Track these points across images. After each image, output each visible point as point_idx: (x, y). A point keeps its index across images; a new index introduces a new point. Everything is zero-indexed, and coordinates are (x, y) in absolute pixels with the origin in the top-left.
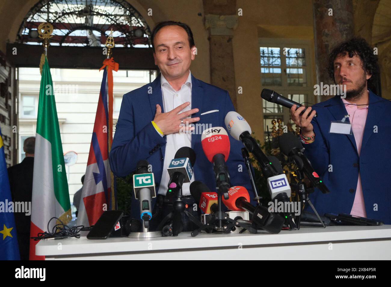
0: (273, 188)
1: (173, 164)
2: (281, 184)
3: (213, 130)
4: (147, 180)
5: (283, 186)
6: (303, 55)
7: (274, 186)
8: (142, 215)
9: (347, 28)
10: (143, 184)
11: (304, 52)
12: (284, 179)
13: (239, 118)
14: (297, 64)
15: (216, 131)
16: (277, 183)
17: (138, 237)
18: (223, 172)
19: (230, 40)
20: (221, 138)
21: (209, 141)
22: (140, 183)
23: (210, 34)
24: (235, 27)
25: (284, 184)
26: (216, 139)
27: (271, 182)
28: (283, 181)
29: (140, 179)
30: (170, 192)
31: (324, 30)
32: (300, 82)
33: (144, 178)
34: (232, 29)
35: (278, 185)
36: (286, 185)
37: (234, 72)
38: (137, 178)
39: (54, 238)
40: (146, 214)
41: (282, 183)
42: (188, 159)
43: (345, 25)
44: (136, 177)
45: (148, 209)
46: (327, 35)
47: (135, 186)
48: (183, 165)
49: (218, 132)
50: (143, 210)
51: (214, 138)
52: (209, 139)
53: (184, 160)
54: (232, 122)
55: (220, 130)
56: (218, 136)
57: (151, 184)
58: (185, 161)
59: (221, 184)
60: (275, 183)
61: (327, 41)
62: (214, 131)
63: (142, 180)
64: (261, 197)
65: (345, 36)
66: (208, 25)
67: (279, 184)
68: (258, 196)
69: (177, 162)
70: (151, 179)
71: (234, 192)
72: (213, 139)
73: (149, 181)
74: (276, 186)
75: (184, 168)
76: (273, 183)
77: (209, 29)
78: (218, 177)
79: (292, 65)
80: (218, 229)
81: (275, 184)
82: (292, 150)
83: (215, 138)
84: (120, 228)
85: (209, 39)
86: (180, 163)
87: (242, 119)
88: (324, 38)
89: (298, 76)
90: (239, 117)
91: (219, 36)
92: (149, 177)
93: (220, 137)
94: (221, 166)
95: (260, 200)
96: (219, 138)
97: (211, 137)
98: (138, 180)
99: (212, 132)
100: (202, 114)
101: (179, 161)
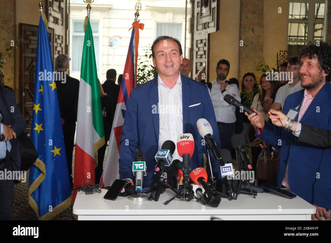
0: (223, 172)
1: (160, 154)
3: (185, 136)
4: (141, 166)
7: (223, 171)
8: (136, 189)
10: (139, 169)
12: (230, 167)
13: (205, 125)
15: (186, 137)
16: (226, 169)
17: (135, 201)
18: (186, 167)
20: (188, 143)
21: (181, 145)
22: (137, 168)
26: (185, 144)
27: (222, 168)
28: (229, 168)
29: (137, 165)
30: (155, 174)
33: (139, 165)
35: (226, 171)
38: (135, 165)
40: (139, 189)
42: (169, 151)
45: (140, 186)
47: (134, 170)
48: (165, 155)
49: (187, 139)
50: (137, 186)
51: (184, 143)
52: (181, 143)
53: (166, 152)
55: (189, 136)
56: (187, 141)
57: (143, 169)
58: (167, 153)
59: (185, 175)
60: (224, 169)
63: (138, 166)
67: (227, 170)
68: (213, 176)
69: (162, 153)
70: (144, 166)
71: (197, 173)
72: (183, 143)
73: (142, 168)
74: (224, 171)
75: (166, 158)
80: (182, 199)
81: (224, 170)
82: (239, 147)
83: (185, 143)
84: (124, 191)
86: (164, 154)
87: (206, 125)
90: (205, 124)
92: (142, 164)
93: (188, 142)
94: (186, 162)
96: (187, 143)
97: (182, 142)
98: (136, 166)
99: (184, 138)
100: (189, 107)
101: (163, 152)
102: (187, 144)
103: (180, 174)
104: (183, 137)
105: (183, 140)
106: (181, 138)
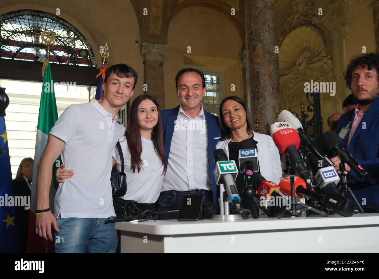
0: (326, 178)
1: (244, 154)
2: (331, 175)
3: (282, 124)
4: (230, 167)
5: (333, 176)
6: (217, 81)
7: (326, 176)
8: (232, 198)
9: (274, 59)
11: (218, 79)
12: (333, 170)
14: (212, 89)
15: (285, 125)
16: (328, 173)
18: (299, 161)
19: (161, 65)
20: (292, 132)
21: (282, 134)
22: (225, 169)
23: (145, 59)
24: (166, 54)
25: (334, 175)
26: (288, 132)
27: (323, 173)
28: (333, 172)
29: (224, 165)
30: (249, 178)
31: (255, 60)
32: (214, 103)
33: (228, 165)
34: (163, 56)
35: (329, 176)
36: (336, 176)
37: (164, 91)
38: (222, 165)
39: (138, 221)
40: (236, 198)
41: (332, 174)
43: (273, 57)
44: (220, 164)
45: (236, 193)
46: (258, 64)
47: (222, 172)
50: (232, 194)
51: (286, 131)
52: (281, 132)
54: (288, 119)
55: (288, 124)
57: (235, 170)
58: (254, 151)
59: (302, 172)
60: (326, 174)
61: (258, 69)
62: (284, 125)
63: (226, 166)
64: (315, 186)
65: (272, 65)
66: (144, 51)
67: (330, 174)
68: (313, 184)
70: (234, 166)
72: (285, 132)
73: (233, 168)
76: (325, 174)
77: (144, 55)
78: (297, 165)
79: (208, 89)
80: (293, 212)
81: (327, 175)
83: (287, 131)
85: (144, 63)
86: (250, 153)
88: (256, 66)
89: (213, 98)
91: (153, 61)
92: (232, 164)
94: (297, 155)
95: (314, 188)
96: (290, 131)
97: (282, 130)
98: (223, 167)
99: (282, 126)
101: (248, 152)
102: (291, 132)
103: (267, 186)
104: (280, 125)
105: (282, 128)
106: (277, 126)
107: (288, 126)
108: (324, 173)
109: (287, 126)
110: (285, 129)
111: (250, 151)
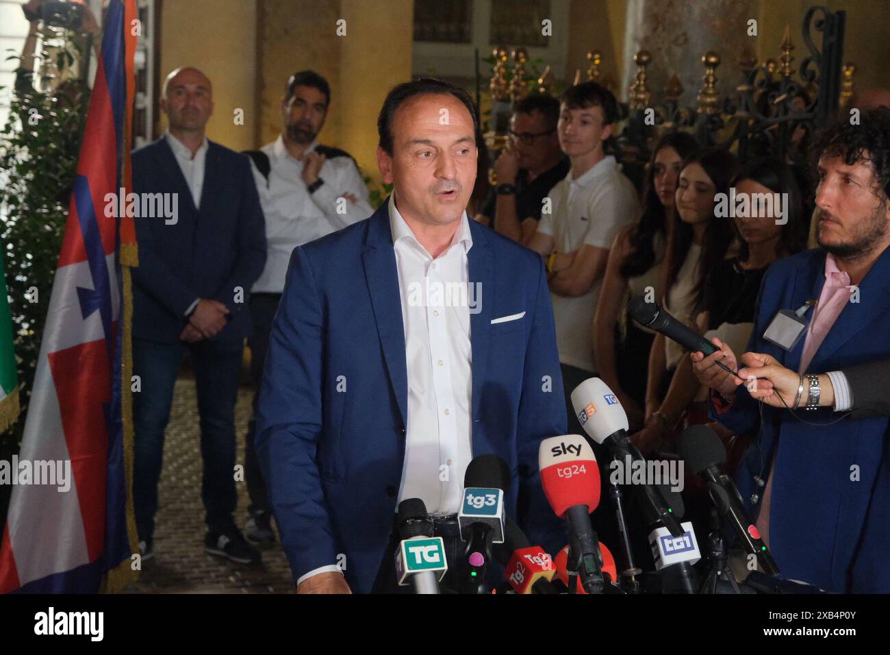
0: (667, 553)
1: (472, 504)
2: (682, 546)
3: (566, 446)
4: (431, 554)
5: (686, 549)
7: (669, 549)
10: (425, 565)
12: (688, 534)
13: (607, 399)
15: (572, 449)
16: (674, 541)
18: (590, 550)
20: (585, 471)
21: (560, 475)
22: (419, 561)
25: (689, 545)
26: (575, 473)
27: (662, 539)
28: (686, 539)
29: (416, 551)
30: (473, 577)
33: (425, 550)
35: (677, 547)
36: (692, 548)
38: (411, 550)
41: (685, 542)
42: (501, 494)
44: (407, 546)
47: (409, 569)
48: (493, 510)
51: (570, 469)
52: (559, 470)
53: (495, 496)
54: (593, 407)
55: (580, 446)
56: (579, 463)
57: (440, 564)
58: (496, 499)
59: (589, 581)
60: (670, 542)
62: (569, 448)
63: (421, 553)
64: (640, 571)
67: (678, 544)
68: (634, 566)
69: (479, 501)
70: (439, 551)
72: (567, 471)
73: (436, 558)
74: (671, 549)
75: (498, 519)
76: (667, 542)
78: (580, 559)
81: (671, 545)
83: (573, 470)
86: (487, 503)
87: (613, 403)
90: (607, 397)
92: (435, 548)
93: (583, 466)
94: (585, 535)
96: (581, 470)
97: (562, 465)
98: (413, 554)
99: (565, 453)
100: (493, 322)
101: (483, 499)
102: (581, 473)
103: (524, 565)
104: (561, 449)
105: (564, 458)
106: (553, 450)
107: (578, 454)
108: (666, 540)
109: (576, 452)
110: (569, 464)
111: (487, 496)
